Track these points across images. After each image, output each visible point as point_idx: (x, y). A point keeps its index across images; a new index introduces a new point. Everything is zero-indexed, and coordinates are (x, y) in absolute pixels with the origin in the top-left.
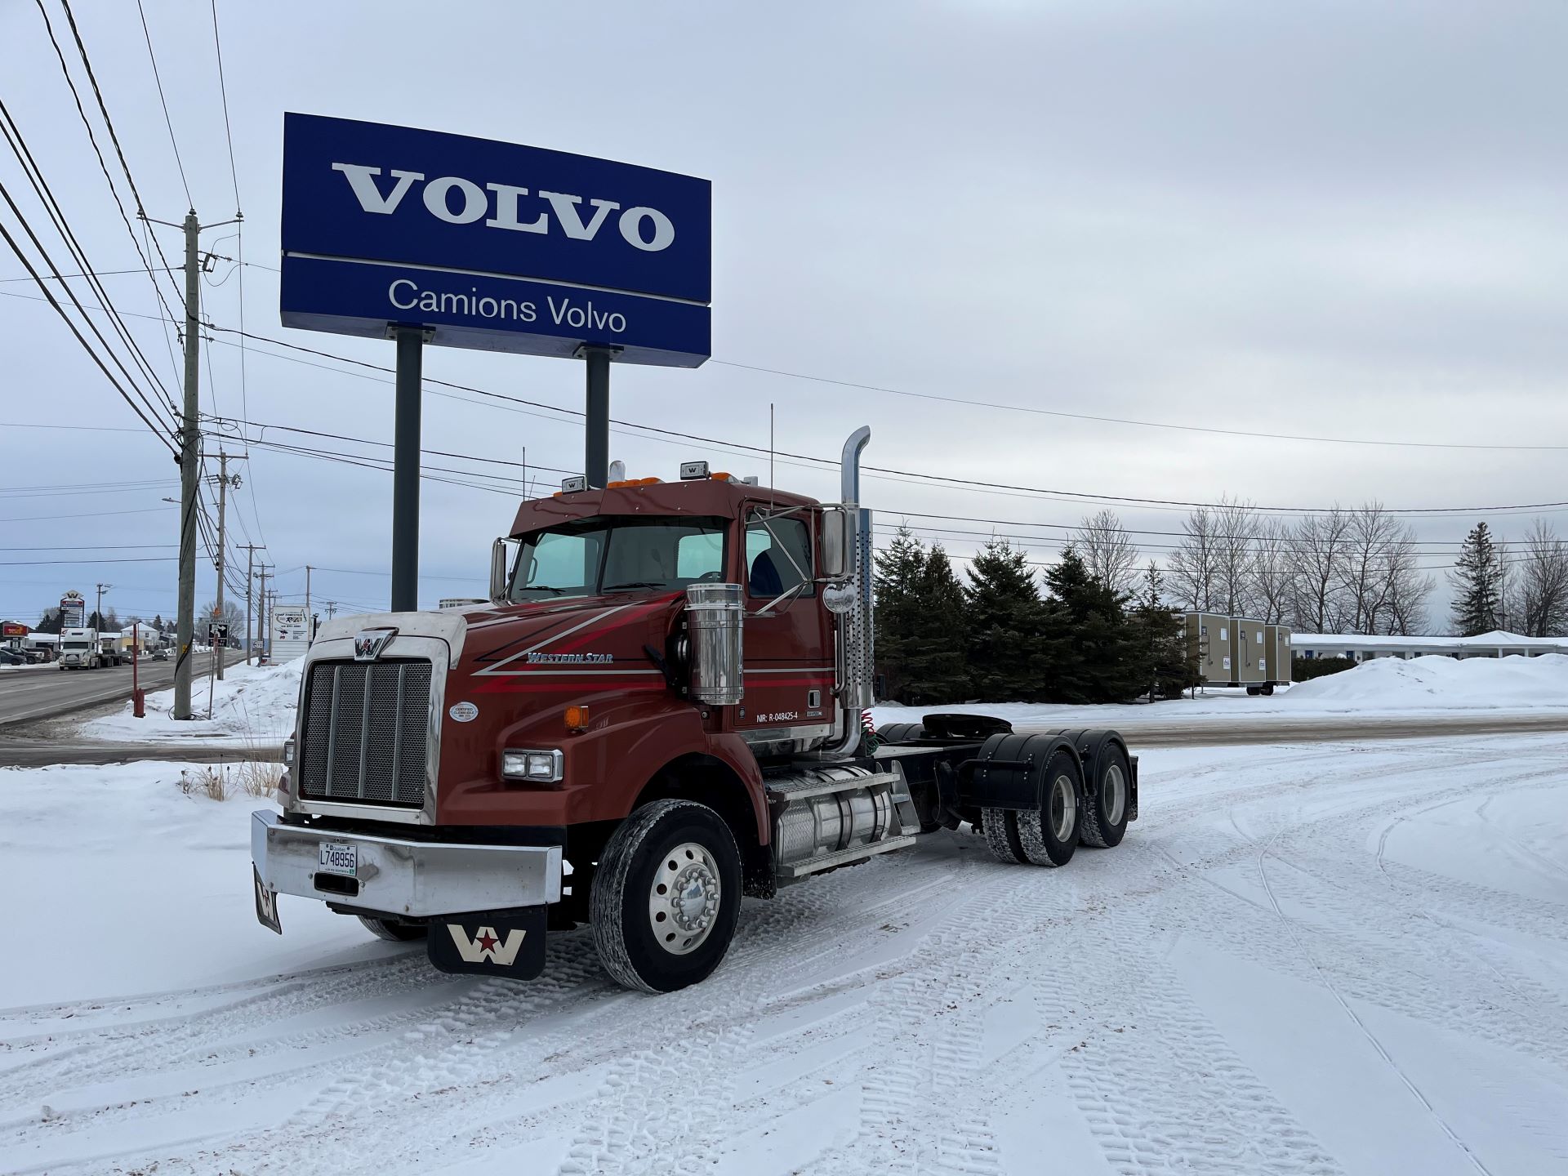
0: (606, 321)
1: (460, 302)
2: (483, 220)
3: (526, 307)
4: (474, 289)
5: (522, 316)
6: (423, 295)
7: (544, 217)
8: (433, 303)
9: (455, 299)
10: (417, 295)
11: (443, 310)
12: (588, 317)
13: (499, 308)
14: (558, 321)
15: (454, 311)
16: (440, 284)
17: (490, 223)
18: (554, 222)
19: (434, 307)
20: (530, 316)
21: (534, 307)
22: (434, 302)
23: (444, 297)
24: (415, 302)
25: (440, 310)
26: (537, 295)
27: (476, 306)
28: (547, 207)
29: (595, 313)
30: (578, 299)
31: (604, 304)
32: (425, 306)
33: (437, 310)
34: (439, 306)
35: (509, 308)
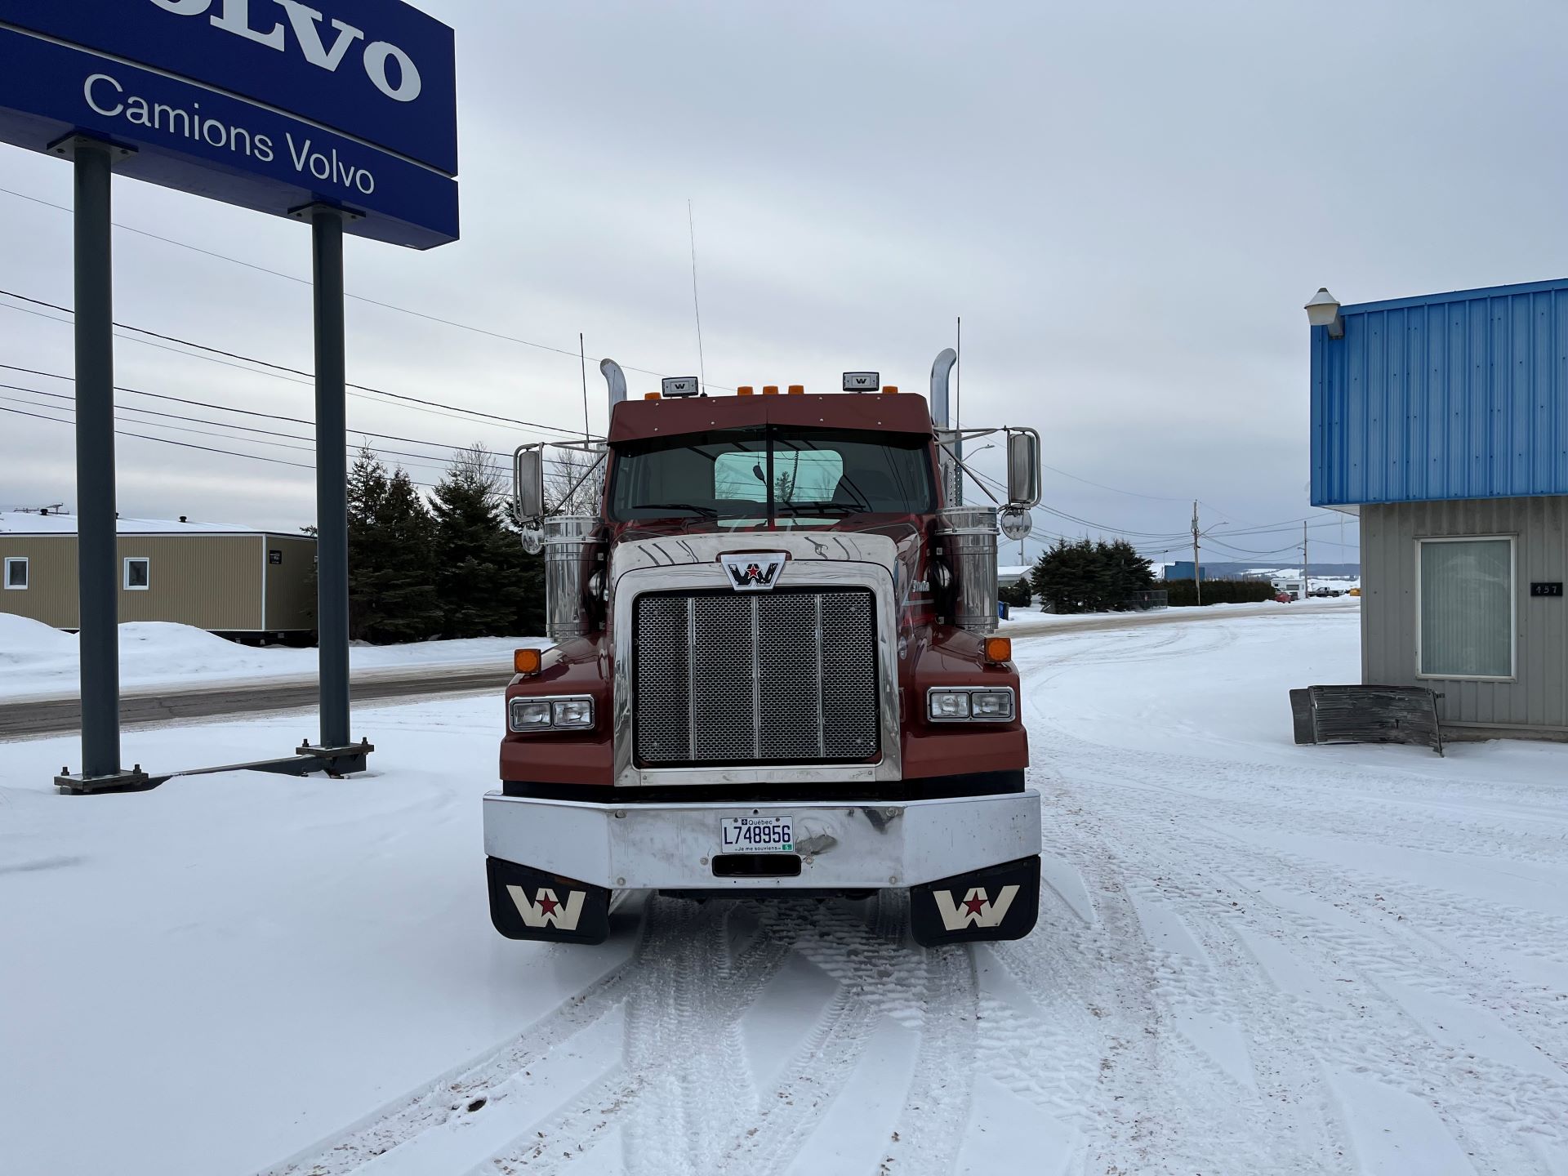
0: (353, 177)
1: (179, 118)
2: (205, 16)
3: (261, 141)
4: (196, 106)
5: (256, 152)
6: (131, 101)
7: (279, 28)
8: (143, 115)
9: (172, 114)
10: (122, 99)
11: (157, 126)
12: (332, 169)
13: (230, 136)
14: (299, 167)
15: (172, 130)
16: (154, 92)
17: (214, 21)
18: (290, 36)
19: (145, 119)
20: (266, 155)
21: (270, 144)
22: (145, 112)
23: (157, 108)
24: (120, 108)
25: (153, 124)
26: (274, 129)
27: (200, 128)
28: (281, 15)
29: (340, 164)
30: (322, 145)
31: (351, 157)
32: (133, 115)
33: (149, 125)
34: (151, 118)
35: (240, 138)
